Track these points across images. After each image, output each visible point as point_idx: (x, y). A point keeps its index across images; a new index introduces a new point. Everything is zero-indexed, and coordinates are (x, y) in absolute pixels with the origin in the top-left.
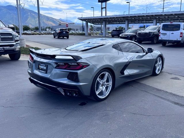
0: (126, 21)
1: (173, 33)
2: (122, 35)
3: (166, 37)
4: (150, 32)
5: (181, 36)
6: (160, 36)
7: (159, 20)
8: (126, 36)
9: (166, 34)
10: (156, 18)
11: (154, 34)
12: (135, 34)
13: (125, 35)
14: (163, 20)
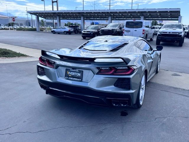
0: (81, 17)
1: (136, 31)
2: (84, 32)
3: (129, 34)
4: (113, 29)
5: (143, 33)
6: (124, 33)
7: (114, 17)
8: (89, 33)
9: (130, 31)
10: (111, 16)
11: (116, 31)
12: (96, 31)
13: (87, 32)
14: (117, 17)
